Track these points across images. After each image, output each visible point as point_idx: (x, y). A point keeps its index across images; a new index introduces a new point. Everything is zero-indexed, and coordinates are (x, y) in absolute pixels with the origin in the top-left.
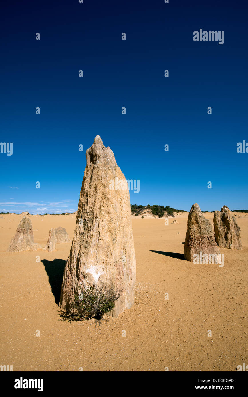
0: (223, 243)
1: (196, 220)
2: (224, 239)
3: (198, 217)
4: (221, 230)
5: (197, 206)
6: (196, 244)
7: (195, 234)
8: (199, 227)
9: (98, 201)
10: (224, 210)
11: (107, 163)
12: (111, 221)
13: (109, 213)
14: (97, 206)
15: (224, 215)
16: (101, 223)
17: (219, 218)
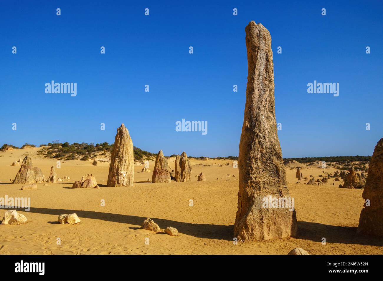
0: (179, 179)
1: (160, 160)
2: (180, 176)
3: (161, 158)
4: (179, 170)
5: (162, 152)
6: (159, 173)
7: (158, 168)
8: (161, 164)
9: (124, 150)
10: (183, 155)
11: (127, 136)
12: (129, 157)
13: (128, 154)
14: (124, 152)
15: (182, 158)
16: (126, 158)
17: (178, 161)
